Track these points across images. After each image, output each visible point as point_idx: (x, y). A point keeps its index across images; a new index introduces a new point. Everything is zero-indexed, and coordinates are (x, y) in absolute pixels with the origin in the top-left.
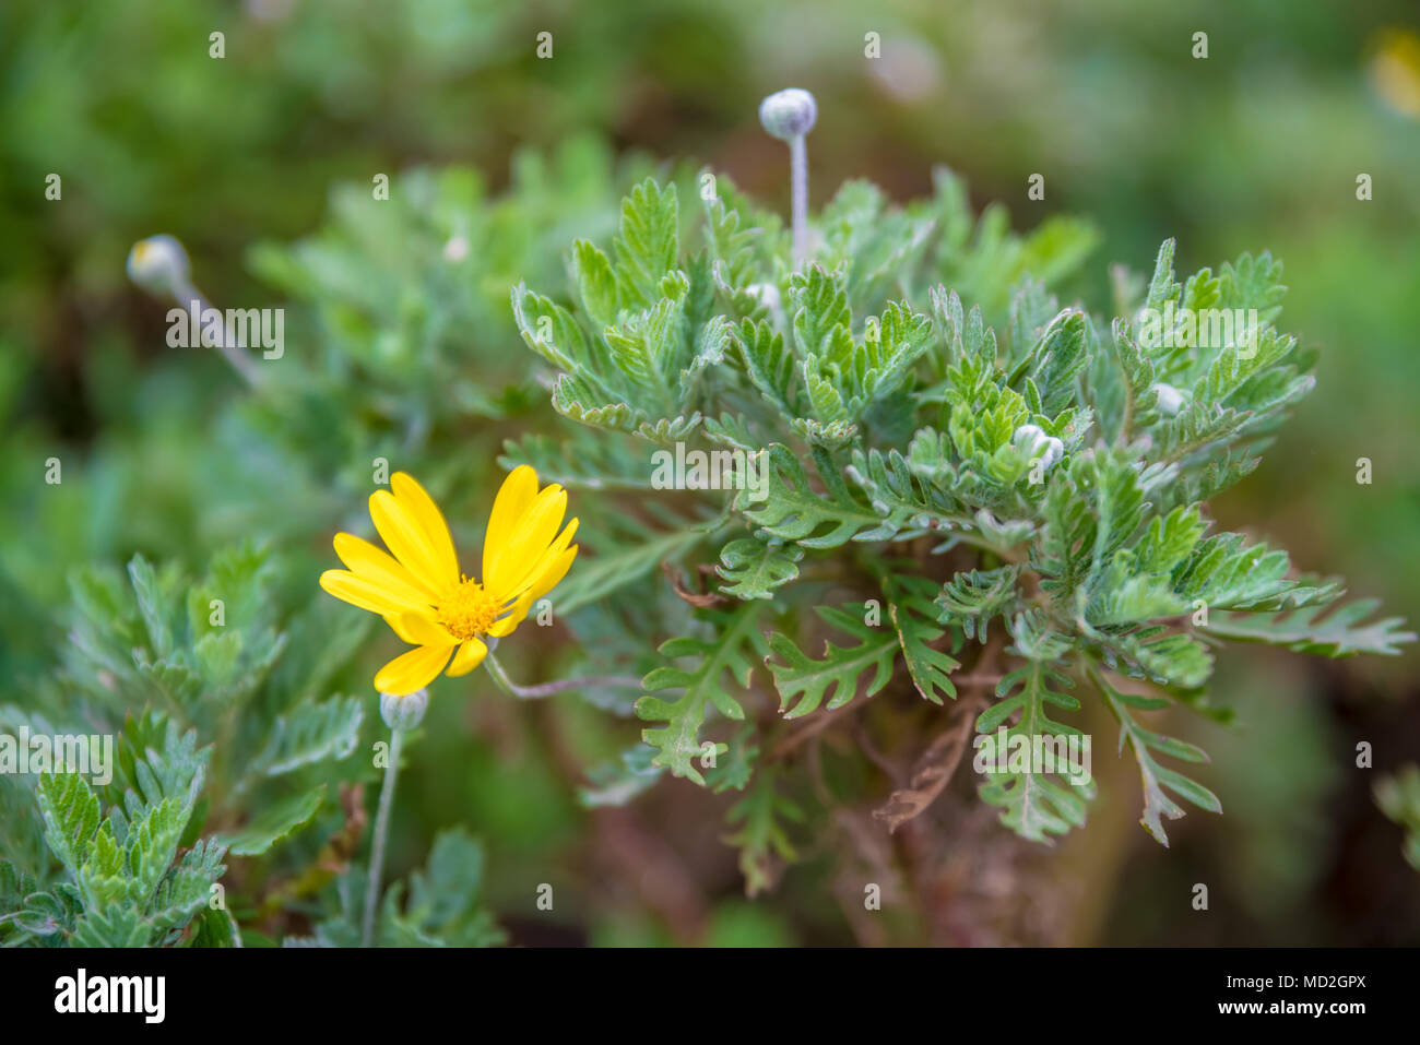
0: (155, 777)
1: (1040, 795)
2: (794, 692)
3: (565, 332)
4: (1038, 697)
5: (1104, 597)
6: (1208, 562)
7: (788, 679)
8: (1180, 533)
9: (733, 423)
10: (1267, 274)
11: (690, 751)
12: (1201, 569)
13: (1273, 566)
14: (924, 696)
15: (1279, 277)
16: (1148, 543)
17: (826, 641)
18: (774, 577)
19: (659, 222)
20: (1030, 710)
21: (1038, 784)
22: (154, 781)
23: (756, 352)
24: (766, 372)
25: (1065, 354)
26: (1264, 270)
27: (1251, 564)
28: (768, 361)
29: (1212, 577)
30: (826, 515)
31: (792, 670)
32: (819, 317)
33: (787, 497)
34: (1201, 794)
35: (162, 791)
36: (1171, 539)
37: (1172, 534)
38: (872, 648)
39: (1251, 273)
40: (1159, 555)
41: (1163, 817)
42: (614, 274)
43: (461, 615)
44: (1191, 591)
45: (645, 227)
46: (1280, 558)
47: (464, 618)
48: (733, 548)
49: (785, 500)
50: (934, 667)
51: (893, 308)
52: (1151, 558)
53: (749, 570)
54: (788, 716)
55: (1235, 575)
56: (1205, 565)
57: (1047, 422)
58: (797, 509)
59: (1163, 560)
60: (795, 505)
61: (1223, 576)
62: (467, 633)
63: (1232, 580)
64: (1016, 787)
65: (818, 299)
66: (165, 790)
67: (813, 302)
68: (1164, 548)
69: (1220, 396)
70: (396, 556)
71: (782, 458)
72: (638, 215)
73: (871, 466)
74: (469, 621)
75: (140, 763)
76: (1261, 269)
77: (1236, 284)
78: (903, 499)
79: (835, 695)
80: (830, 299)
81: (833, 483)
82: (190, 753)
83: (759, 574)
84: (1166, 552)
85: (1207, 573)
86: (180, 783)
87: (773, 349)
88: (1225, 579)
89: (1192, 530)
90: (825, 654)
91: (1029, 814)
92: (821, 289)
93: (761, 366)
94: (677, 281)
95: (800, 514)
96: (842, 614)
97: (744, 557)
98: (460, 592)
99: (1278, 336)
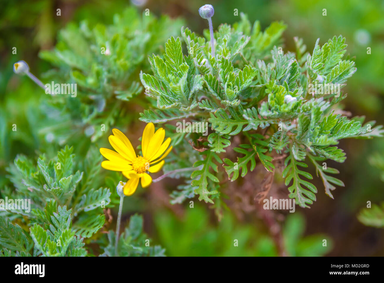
0: (57, 220)
1: (302, 192)
2: (231, 172)
3: (154, 82)
4: (295, 164)
5: (313, 139)
6: (339, 126)
7: (229, 169)
8: (332, 120)
9: (205, 102)
10: (341, 41)
11: (207, 193)
12: (337, 128)
13: (356, 126)
14: (268, 171)
15: (345, 42)
16: (323, 123)
17: (237, 157)
18: (224, 144)
19: (176, 48)
20: (293, 168)
21: (300, 189)
22: (56, 220)
23: (209, 82)
24: (212, 87)
25: (293, 72)
26: (341, 40)
27: (350, 125)
28: (212, 84)
29: (340, 129)
30: (234, 124)
31: (230, 167)
32: (224, 70)
33: (223, 122)
34: (338, 182)
35: (59, 223)
36: (329, 122)
37: (330, 121)
38: (248, 156)
39: (337, 41)
40: (326, 126)
41: (330, 190)
42: (165, 64)
43: (140, 167)
44: (334, 133)
45: (172, 50)
46: (358, 123)
47: (141, 168)
48: (210, 137)
49: (223, 123)
50: (267, 160)
51: (247, 67)
52: (324, 127)
53: (216, 143)
54: (232, 181)
55: (346, 129)
56: (338, 127)
57: (291, 93)
58: (226, 124)
59: (327, 127)
60: (226, 123)
61: (343, 129)
62: (142, 171)
63: (346, 130)
64: (295, 191)
65: (224, 65)
66: (60, 222)
67: (223, 66)
68: (327, 124)
69: (334, 78)
70: (118, 152)
71: (221, 112)
72: (170, 47)
73: (248, 113)
74: (142, 168)
75: (52, 217)
76: (339, 40)
77: (333, 44)
78: (256, 119)
79: (242, 172)
80: (227, 65)
81: (234, 115)
82: (65, 212)
83: (219, 143)
84: (328, 125)
85: (339, 129)
86: (64, 220)
87: (213, 80)
88: (344, 130)
89: (335, 119)
90: (238, 161)
91: (300, 198)
92: (225, 63)
93: (210, 85)
94: (185, 65)
95: (227, 125)
96: (240, 149)
97: (214, 139)
98: (138, 160)
99: (350, 62)
